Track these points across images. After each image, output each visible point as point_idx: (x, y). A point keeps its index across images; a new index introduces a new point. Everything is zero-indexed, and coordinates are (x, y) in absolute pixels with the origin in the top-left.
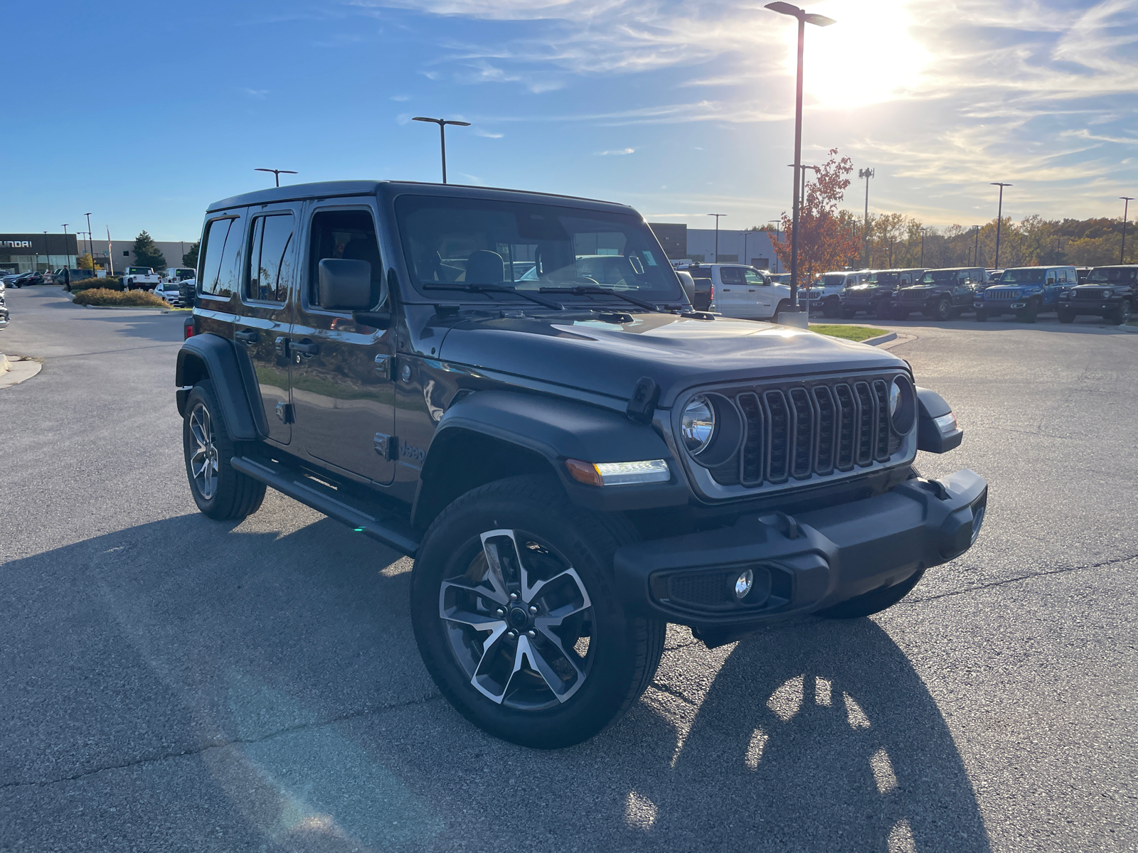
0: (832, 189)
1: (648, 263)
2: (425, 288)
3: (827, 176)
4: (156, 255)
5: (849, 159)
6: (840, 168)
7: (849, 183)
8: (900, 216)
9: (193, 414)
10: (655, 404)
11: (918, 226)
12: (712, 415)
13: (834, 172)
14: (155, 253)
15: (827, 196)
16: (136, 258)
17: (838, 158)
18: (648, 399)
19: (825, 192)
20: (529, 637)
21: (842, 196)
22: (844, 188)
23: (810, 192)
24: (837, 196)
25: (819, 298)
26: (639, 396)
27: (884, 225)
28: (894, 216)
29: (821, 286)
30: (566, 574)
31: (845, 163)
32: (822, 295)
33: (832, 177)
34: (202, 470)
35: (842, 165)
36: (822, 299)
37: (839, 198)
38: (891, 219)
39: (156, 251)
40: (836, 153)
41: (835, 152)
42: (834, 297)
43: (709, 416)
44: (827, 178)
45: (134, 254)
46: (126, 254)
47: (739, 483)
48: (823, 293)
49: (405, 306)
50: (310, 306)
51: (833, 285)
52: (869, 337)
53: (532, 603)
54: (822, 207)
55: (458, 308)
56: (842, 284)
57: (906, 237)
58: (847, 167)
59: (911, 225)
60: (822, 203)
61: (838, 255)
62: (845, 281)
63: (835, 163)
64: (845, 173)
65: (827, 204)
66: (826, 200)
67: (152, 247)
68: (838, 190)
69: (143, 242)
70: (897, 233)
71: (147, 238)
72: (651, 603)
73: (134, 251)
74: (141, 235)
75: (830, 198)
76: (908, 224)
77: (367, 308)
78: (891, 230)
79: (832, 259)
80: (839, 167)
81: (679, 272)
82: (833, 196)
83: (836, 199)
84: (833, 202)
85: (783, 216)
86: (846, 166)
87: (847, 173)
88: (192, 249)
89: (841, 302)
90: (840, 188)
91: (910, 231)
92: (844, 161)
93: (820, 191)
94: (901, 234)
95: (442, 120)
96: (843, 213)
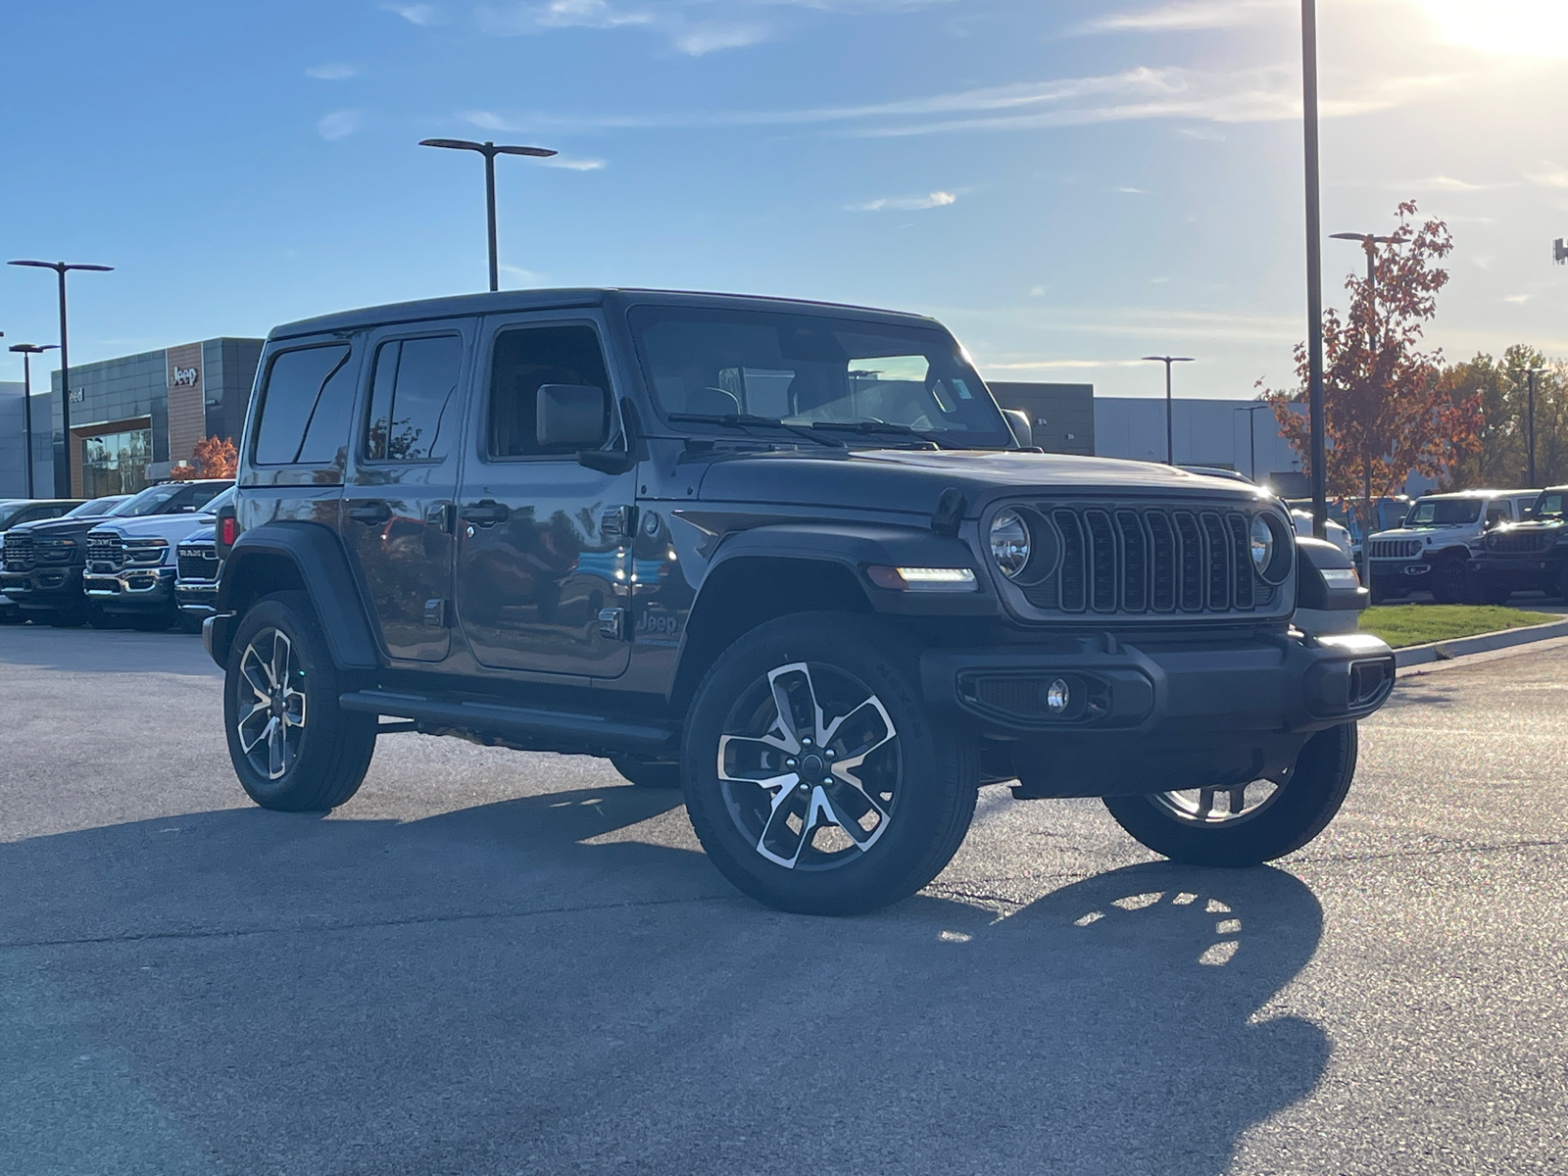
0: (1408, 294)
1: (959, 396)
2: (671, 419)
3: (1396, 263)
5: (1442, 223)
6: (1423, 244)
7: (1445, 277)
9: (250, 648)
10: (961, 515)
12: (1026, 537)
13: (1409, 254)
15: (1397, 307)
17: (1417, 222)
18: (953, 509)
19: (1393, 299)
20: (826, 788)
21: (1431, 308)
22: (1435, 288)
23: (1356, 298)
24: (1422, 306)
25: (1418, 556)
26: (944, 505)
29: (1425, 525)
30: (868, 704)
31: (1434, 234)
32: (1426, 547)
33: (1405, 265)
34: (263, 737)
35: (1429, 237)
36: (1428, 557)
37: (1426, 311)
40: (1411, 212)
41: (1410, 209)
42: (1456, 553)
43: (1022, 539)
44: (1395, 268)
47: (1058, 608)
48: (1429, 541)
49: (647, 440)
50: (489, 458)
51: (1453, 523)
52: (1509, 626)
53: (827, 748)
54: (1387, 331)
55: (712, 444)
56: (1475, 520)
58: (1440, 241)
60: (1387, 322)
61: (1431, 441)
62: (1484, 513)
63: (1411, 232)
64: (1436, 254)
65: (1398, 324)
66: (1396, 316)
68: (1421, 293)
72: (961, 704)
75: (1403, 312)
77: (598, 445)
79: (1417, 449)
80: (1420, 243)
81: (1008, 411)
82: (1410, 307)
83: (1417, 313)
84: (1412, 320)
85: (1299, 352)
86: (1436, 239)
87: (1440, 255)
89: (1473, 564)
90: (1426, 288)
92: (1432, 228)
93: (1381, 295)
96: (1515, 354)
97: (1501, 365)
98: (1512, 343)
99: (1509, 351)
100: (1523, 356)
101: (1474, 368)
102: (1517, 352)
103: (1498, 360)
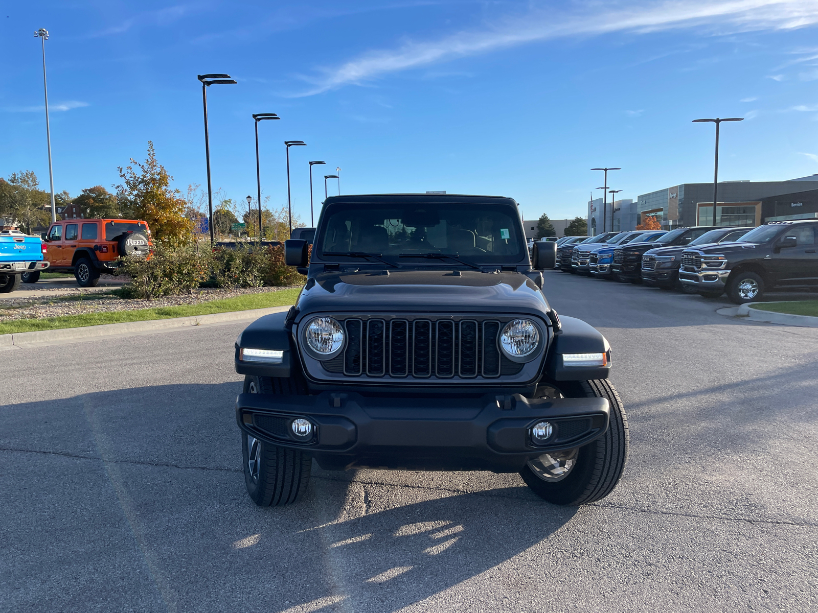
4: (550, 229)
14: (550, 228)
16: (538, 231)
39: (551, 226)
45: (537, 229)
46: (533, 228)
67: (549, 223)
69: (544, 220)
71: (546, 218)
73: (537, 227)
74: (542, 216)
88: (571, 224)
95: (718, 119)
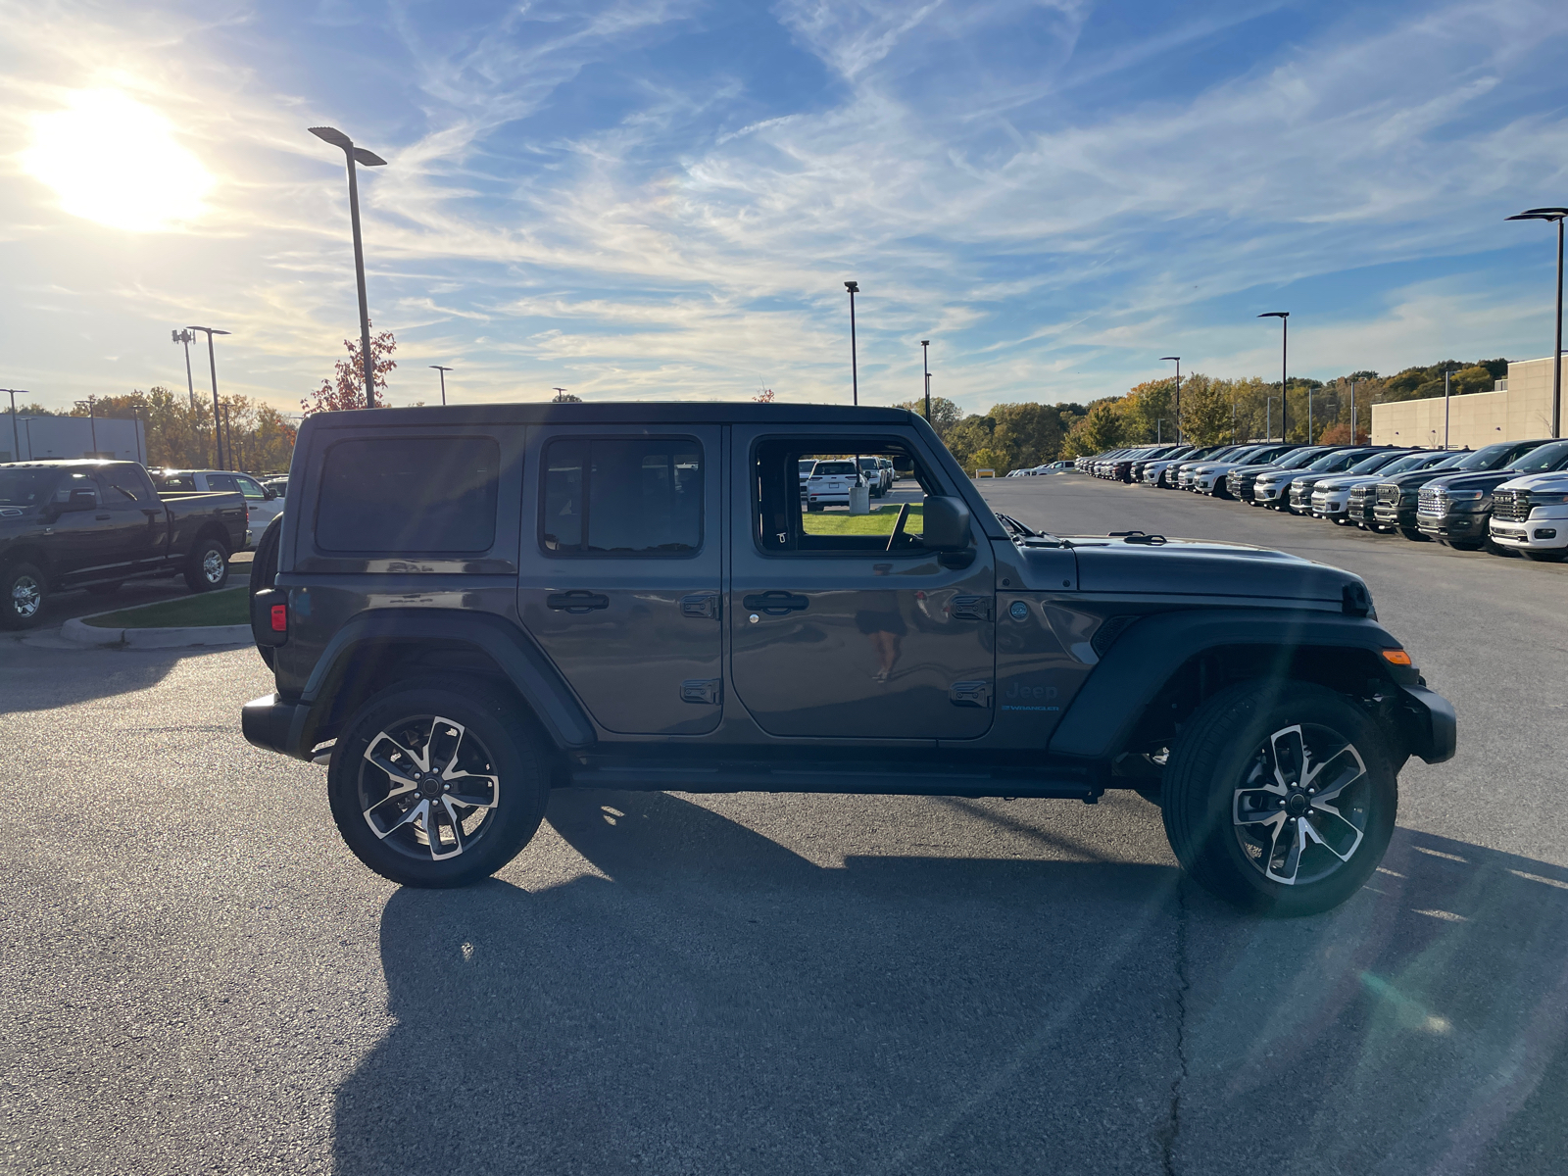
8: (245, 398)
11: (273, 413)
27: (221, 409)
28: (237, 398)
38: (232, 402)
57: (257, 425)
59: (262, 410)
70: (242, 421)
76: (257, 409)
78: (236, 417)
91: (262, 419)
94: (250, 423)
96: (157, 392)
97: (148, 397)
98: (155, 386)
99: (153, 390)
100: (162, 393)
101: (133, 398)
102: (158, 391)
103: (147, 394)
